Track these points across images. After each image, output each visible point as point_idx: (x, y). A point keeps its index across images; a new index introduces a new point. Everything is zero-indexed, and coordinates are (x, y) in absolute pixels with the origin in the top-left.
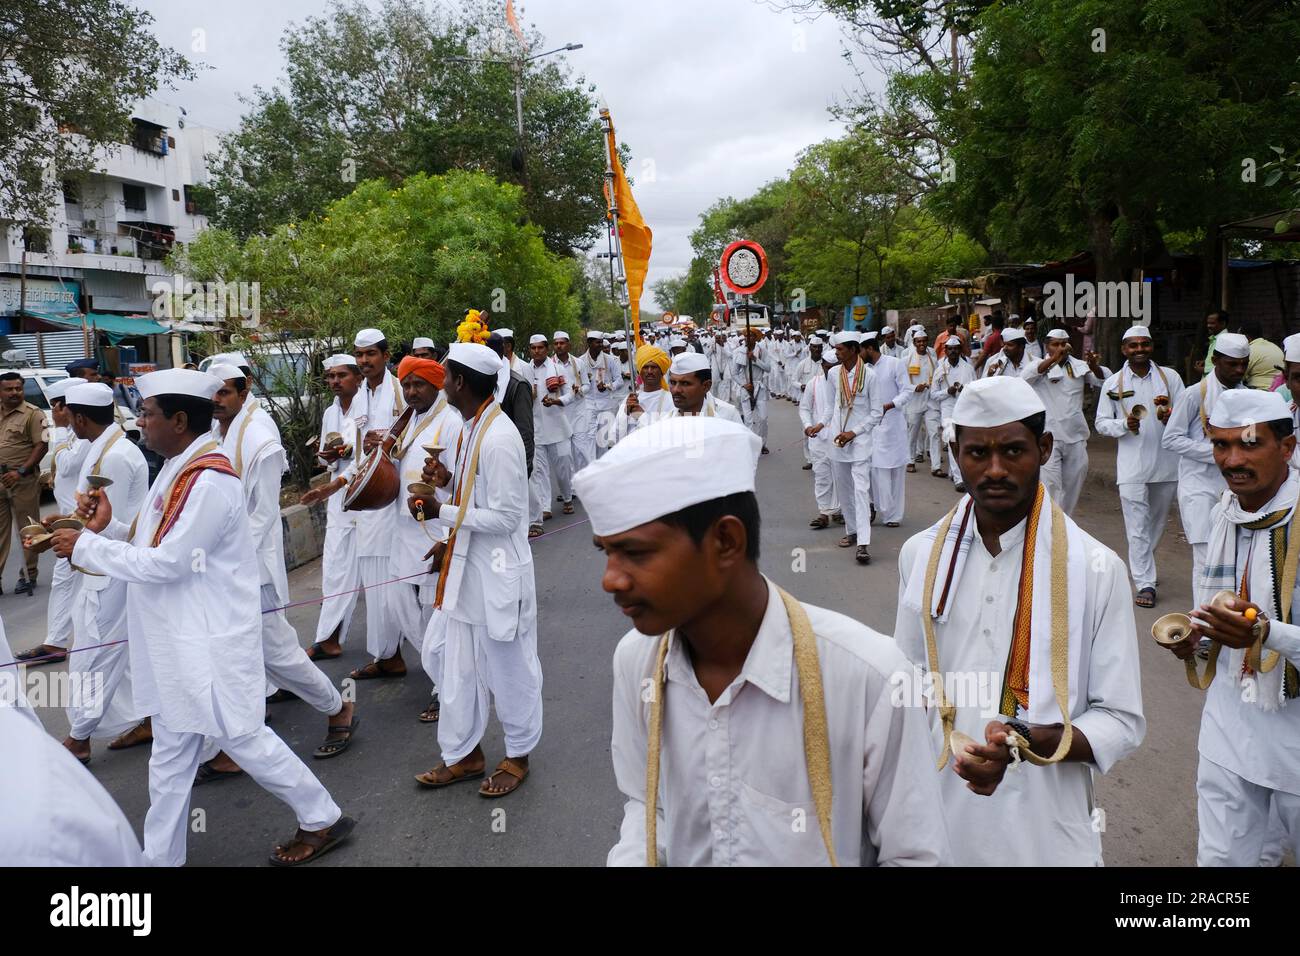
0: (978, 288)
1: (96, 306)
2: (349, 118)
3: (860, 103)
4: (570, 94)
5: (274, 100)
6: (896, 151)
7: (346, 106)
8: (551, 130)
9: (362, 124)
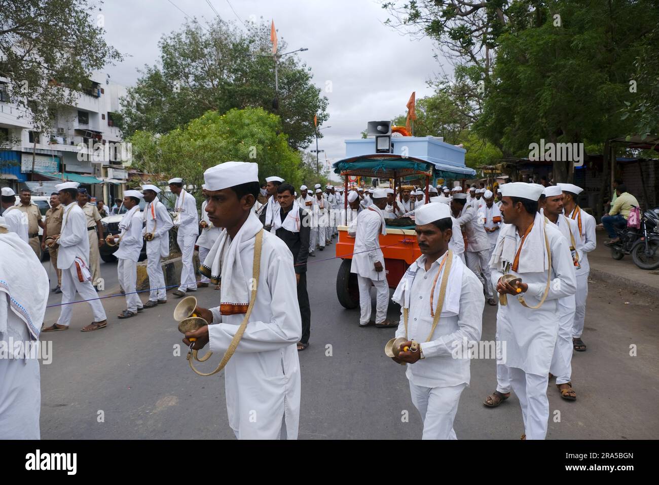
0: (498, 170)
1: (67, 169)
2: (190, 81)
3: (442, 79)
4: (299, 72)
5: (154, 72)
6: (458, 103)
7: (189, 75)
8: (289, 89)
9: (197, 84)
